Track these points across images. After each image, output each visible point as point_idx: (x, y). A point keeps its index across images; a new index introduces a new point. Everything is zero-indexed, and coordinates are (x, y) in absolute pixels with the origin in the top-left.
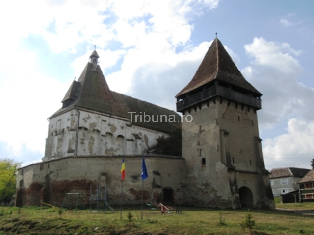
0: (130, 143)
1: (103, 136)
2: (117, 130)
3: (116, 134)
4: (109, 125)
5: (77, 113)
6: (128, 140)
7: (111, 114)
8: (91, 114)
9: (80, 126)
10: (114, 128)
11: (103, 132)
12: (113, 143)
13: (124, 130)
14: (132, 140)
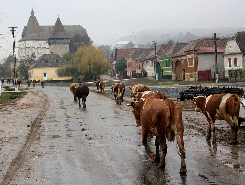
0: (48, 49)
1: (36, 49)
2: (42, 45)
3: (42, 47)
4: (38, 44)
5: (25, 42)
6: (47, 48)
7: (38, 40)
8: (30, 41)
9: (26, 47)
10: (41, 45)
11: (36, 47)
12: (41, 50)
13: (45, 45)
14: (49, 48)
